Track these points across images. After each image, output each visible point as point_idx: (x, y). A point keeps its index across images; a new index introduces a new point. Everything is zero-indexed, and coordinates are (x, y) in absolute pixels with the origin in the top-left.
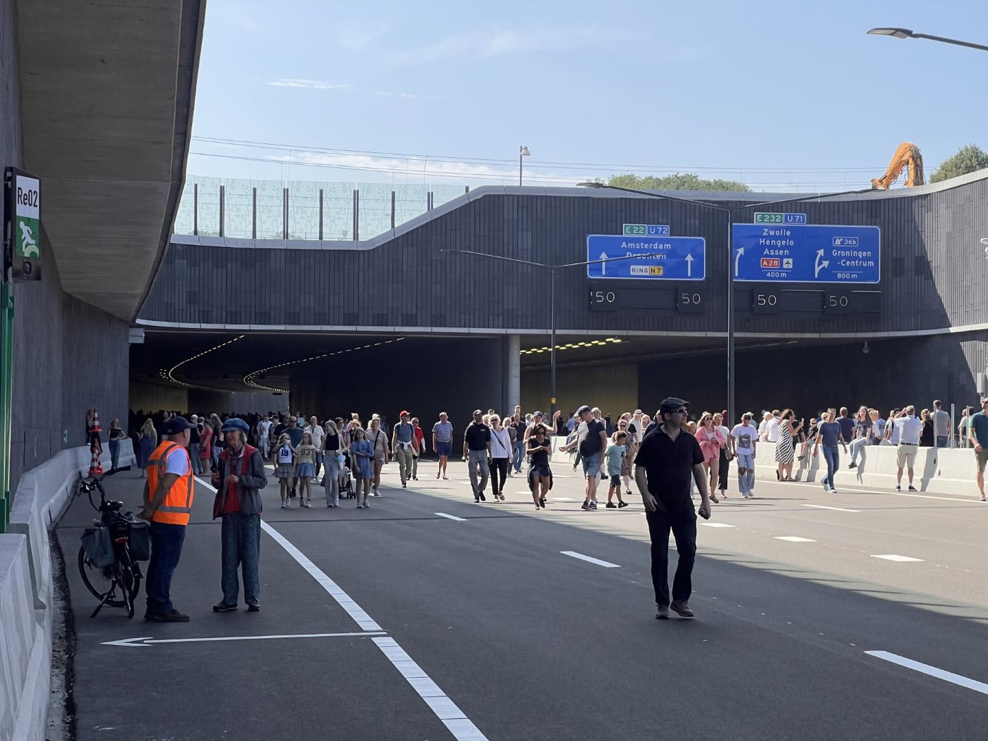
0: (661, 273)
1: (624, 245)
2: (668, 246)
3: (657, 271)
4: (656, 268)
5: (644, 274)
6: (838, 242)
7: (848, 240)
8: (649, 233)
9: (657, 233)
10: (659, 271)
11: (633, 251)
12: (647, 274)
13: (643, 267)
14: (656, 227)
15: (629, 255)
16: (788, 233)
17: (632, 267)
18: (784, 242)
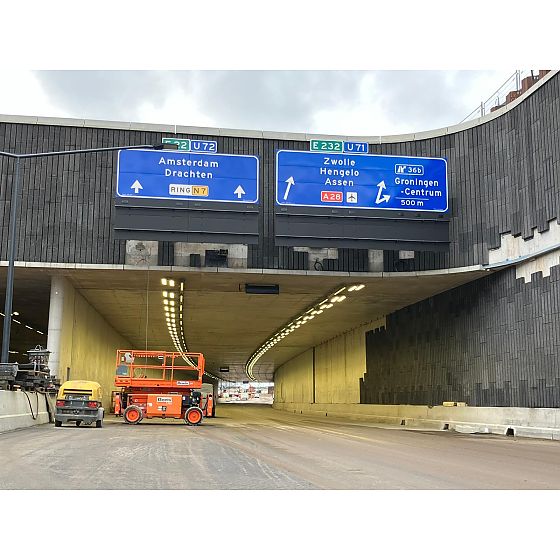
0: (206, 194)
1: (162, 161)
2: (215, 164)
3: (201, 191)
4: (200, 187)
5: (185, 194)
6: (401, 170)
7: (413, 167)
8: (192, 148)
9: (202, 148)
10: (203, 192)
11: (172, 167)
12: (190, 194)
13: (186, 186)
14: (201, 143)
15: (168, 172)
16: (353, 163)
17: (171, 186)
18: (348, 172)
